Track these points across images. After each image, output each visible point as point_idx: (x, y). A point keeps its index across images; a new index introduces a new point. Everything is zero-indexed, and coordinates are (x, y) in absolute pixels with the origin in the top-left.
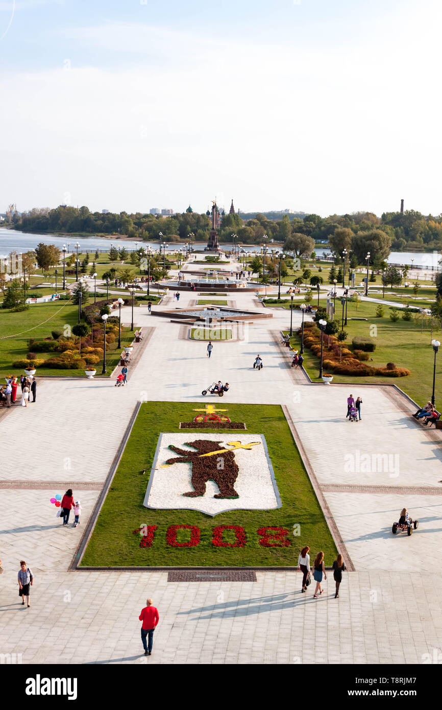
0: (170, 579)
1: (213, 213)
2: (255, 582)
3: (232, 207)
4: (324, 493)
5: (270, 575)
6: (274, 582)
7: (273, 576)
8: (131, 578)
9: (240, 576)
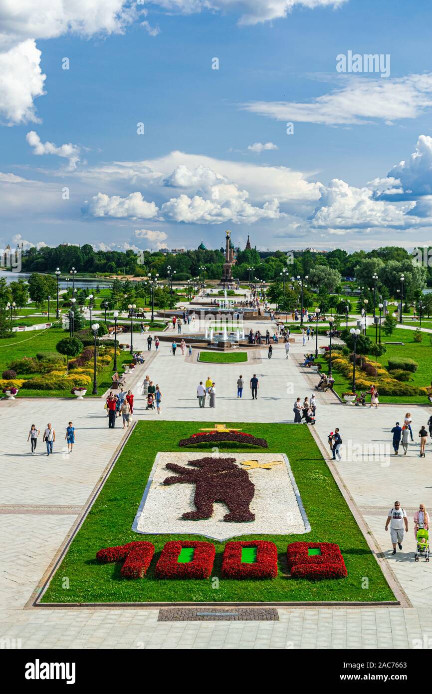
0: (162, 618)
1: (227, 251)
2: (276, 621)
3: (248, 244)
4: (364, 516)
5: (297, 611)
6: (303, 622)
7: (302, 613)
8: (109, 617)
9: (256, 614)
